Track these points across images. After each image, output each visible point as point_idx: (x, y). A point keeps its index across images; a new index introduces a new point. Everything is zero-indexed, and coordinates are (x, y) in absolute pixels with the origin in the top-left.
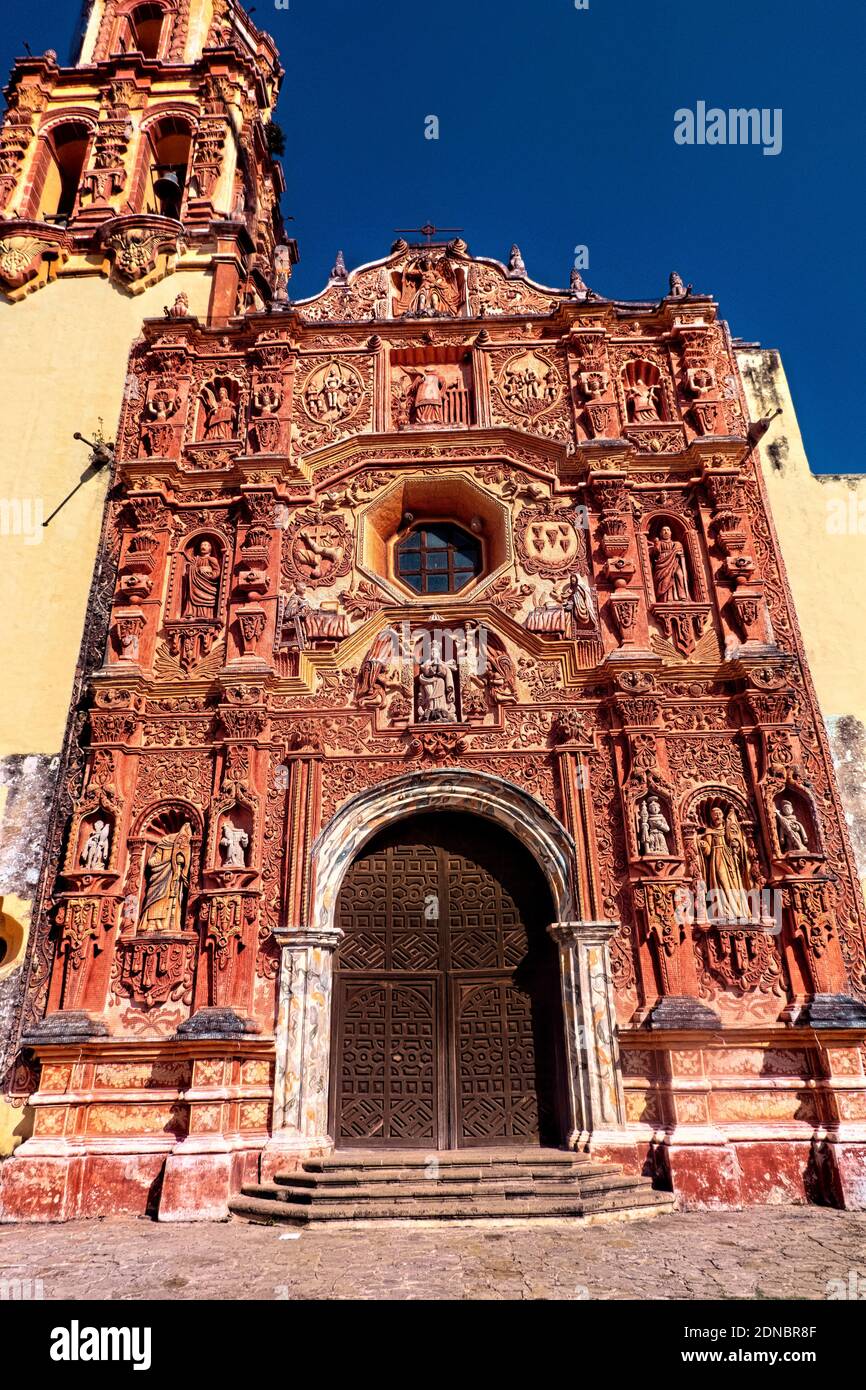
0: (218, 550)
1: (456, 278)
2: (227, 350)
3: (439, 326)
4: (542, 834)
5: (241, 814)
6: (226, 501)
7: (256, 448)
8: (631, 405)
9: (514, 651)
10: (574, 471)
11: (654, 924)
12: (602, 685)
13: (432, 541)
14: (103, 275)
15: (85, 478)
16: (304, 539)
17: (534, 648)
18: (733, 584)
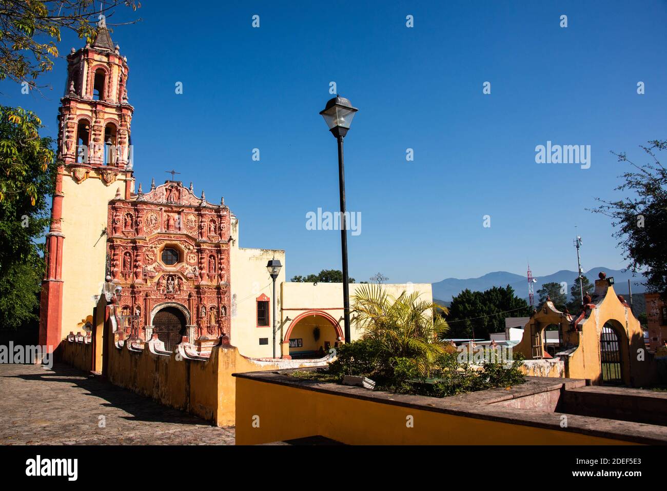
0: (130, 255)
1: (179, 191)
2: (130, 206)
3: (175, 206)
4: (186, 312)
5: (139, 308)
6: (132, 245)
7: (138, 234)
8: (210, 228)
9: (184, 280)
10: (198, 245)
11: (201, 325)
12: (198, 287)
13: (169, 253)
14: (100, 179)
15: (102, 236)
16: (147, 255)
17: (187, 280)
18: (222, 270)
